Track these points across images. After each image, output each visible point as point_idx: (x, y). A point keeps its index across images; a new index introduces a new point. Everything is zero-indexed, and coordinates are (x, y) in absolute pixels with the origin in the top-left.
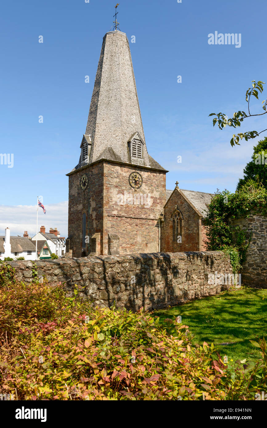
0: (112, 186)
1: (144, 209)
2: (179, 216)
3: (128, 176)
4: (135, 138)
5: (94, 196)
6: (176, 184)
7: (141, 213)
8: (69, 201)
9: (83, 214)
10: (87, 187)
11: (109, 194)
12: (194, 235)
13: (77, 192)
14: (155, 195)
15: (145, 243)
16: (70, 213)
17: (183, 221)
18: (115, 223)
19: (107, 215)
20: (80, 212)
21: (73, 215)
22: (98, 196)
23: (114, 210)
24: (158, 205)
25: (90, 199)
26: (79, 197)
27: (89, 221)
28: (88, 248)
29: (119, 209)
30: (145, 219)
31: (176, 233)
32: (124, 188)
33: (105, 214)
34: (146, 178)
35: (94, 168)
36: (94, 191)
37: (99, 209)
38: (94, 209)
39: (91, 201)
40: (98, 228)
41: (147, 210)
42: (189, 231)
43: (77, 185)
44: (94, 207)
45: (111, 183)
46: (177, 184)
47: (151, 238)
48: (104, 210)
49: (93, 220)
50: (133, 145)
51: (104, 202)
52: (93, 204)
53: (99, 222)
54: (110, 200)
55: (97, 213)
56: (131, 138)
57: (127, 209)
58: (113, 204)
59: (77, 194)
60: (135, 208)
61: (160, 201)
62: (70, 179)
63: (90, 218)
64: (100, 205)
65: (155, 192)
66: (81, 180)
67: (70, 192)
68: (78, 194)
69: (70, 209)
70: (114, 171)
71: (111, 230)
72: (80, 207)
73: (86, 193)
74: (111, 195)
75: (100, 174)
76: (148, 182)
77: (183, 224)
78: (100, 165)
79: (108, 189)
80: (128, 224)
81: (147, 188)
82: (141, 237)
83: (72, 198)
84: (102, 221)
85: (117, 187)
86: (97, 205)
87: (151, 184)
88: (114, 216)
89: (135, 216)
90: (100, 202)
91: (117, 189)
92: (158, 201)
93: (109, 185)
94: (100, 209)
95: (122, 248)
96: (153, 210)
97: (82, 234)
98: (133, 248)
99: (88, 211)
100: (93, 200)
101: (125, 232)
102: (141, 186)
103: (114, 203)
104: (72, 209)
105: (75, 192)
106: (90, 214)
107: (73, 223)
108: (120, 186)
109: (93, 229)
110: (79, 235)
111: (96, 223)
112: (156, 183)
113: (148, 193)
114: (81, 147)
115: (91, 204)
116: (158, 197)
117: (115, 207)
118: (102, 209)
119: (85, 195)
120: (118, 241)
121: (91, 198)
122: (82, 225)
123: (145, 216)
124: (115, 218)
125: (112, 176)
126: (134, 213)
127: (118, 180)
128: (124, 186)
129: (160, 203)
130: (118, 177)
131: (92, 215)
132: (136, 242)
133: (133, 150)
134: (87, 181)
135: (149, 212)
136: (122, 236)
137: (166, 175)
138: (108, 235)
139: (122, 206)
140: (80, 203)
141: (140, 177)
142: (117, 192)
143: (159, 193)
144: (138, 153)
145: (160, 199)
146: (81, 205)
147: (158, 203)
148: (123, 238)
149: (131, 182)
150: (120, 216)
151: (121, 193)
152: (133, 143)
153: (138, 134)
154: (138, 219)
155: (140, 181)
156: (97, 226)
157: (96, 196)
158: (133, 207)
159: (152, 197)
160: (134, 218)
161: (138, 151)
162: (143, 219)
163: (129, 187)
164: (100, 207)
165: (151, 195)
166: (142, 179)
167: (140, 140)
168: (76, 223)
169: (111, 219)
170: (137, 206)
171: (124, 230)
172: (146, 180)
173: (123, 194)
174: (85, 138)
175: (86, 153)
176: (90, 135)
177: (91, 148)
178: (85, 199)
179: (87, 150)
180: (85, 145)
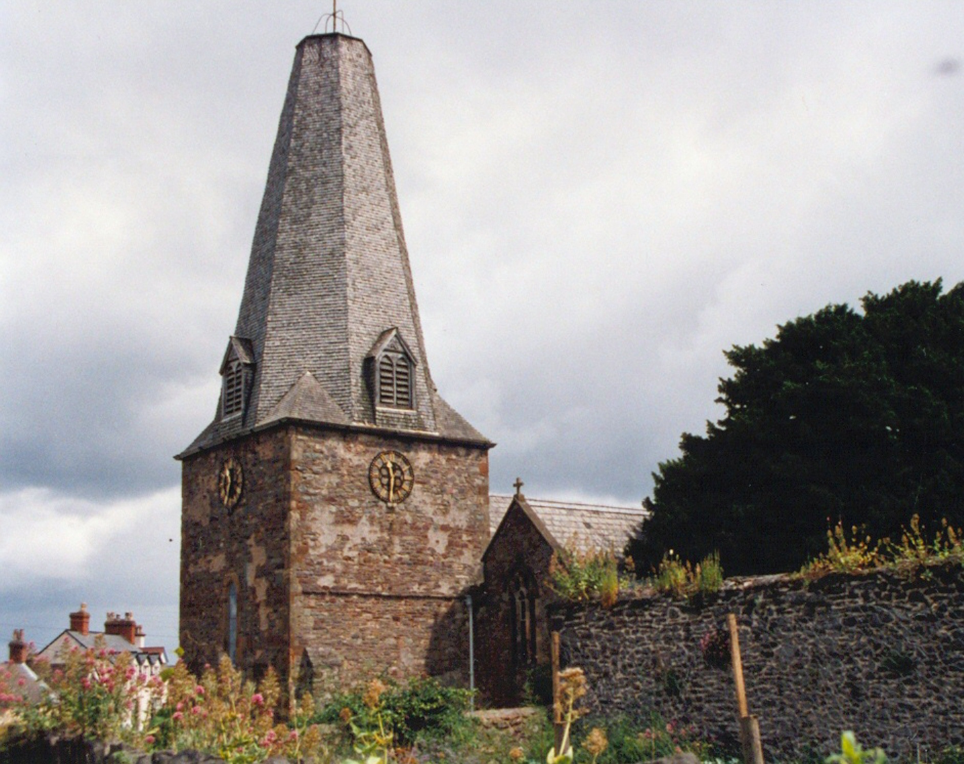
0: (318, 498)
1: (419, 568)
2: (526, 586)
3: (367, 466)
4: (388, 345)
5: (262, 529)
6: (515, 485)
7: (407, 578)
8: (182, 542)
9: (228, 584)
10: (239, 500)
11: (307, 523)
13: (208, 512)
14: (454, 520)
16: (187, 582)
18: (326, 614)
19: (300, 588)
20: (218, 579)
21: (195, 586)
22: (274, 529)
23: (323, 573)
24: (464, 550)
25: (248, 538)
26: (216, 530)
29: (339, 567)
30: (424, 598)
31: (519, 639)
32: (354, 503)
33: (297, 587)
34: (424, 467)
35: (261, 442)
36: (262, 514)
37: (277, 572)
38: (262, 572)
39: (251, 546)
40: (276, 630)
41: (428, 570)
43: (208, 491)
44: (262, 563)
45: (311, 491)
48: (292, 575)
49: (258, 606)
50: (382, 370)
51: (293, 550)
52: (259, 556)
53: (275, 611)
54: (311, 543)
55: (271, 585)
56: (376, 346)
57: (365, 568)
58: (320, 556)
59: (208, 519)
60: (389, 566)
61: (470, 538)
62: (188, 471)
63: (248, 598)
64: (279, 560)
65: (453, 512)
66: (220, 478)
67: (184, 512)
68: (213, 519)
69: (184, 566)
70: (322, 452)
71: (314, 637)
72: (218, 562)
73: (236, 518)
74: (314, 527)
75: (279, 461)
76: (433, 482)
77: (538, 611)
78: (280, 438)
79: (304, 508)
80: (370, 616)
81: (428, 500)
83: (191, 532)
84: (285, 607)
85: (330, 500)
86: (270, 558)
87: (442, 485)
88: (324, 591)
89: (390, 589)
90: (280, 548)
91: (333, 509)
92: (465, 538)
93: (306, 498)
94: (281, 571)
96: (449, 567)
99: (242, 577)
100: (258, 542)
101: (359, 641)
102: (408, 494)
103: (323, 550)
104: (192, 569)
105: (201, 515)
106: (250, 584)
107: (195, 613)
108: (343, 498)
109: (257, 634)
111: (268, 616)
112: (457, 482)
113: (430, 515)
114: (221, 373)
115: (254, 554)
116: (464, 525)
117: (325, 563)
118: (284, 572)
119: (232, 523)
120: (335, 673)
121: (253, 536)
123: (422, 587)
124: (328, 598)
125: (315, 468)
126: (387, 581)
127: (335, 479)
128: (353, 497)
129: (471, 546)
130: (335, 469)
131: (254, 591)
133: (381, 384)
134: (240, 480)
135: (434, 573)
136: (350, 655)
137: (486, 454)
138: (305, 654)
139: (348, 558)
140: (219, 549)
141: (405, 468)
142: (331, 519)
143: (467, 512)
144: (398, 392)
145: (471, 530)
146: (222, 557)
147: (465, 546)
148: (352, 662)
149: (377, 484)
150: (341, 591)
151: (346, 518)
152: (382, 363)
153: (396, 336)
154: (399, 598)
155: (404, 480)
156: (272, 626)
157: (267, 530)
158: (385, 562)
159: (445, 528)
160: (389, 597)
161: (398, 386)
162: (417, 598)
163: (369, 498)
164: (281, 566)
165: (440, 520)
166: (411, 470)
167: (405, 353)
168: (204, 614)
169: (313, 603)
170: (396, 557)
171: (355, 637)
172: (423, 473)
173: (353, 522)
174: (235, 347)
175: (237, 391)
176: (250, 336)
177: (254, 378)
178: (233, 536)
179: (240, 383)
180: (234, 367)
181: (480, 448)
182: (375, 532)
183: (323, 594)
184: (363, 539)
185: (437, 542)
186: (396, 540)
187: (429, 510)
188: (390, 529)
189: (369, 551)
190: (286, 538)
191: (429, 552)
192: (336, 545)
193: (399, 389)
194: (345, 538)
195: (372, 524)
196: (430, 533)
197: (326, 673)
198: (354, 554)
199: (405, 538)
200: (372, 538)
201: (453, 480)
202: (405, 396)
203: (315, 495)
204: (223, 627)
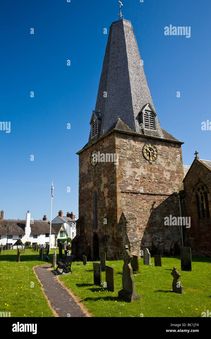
0: (125, 158)
1: (161, 184)
2: (203, 189)
3: (142, 148)
4: (146, 109)
5: (106, 171)
6: (195, 154)
7: (157, 188)
8: (79, 180)
9: (94, 192)
11: (122, 167)
13: (87, 169)
14: (172, 168)
16: (81, 193)
17: (208, 195)
18: (130, 200)
19: (120, 191)
20: (91, 190)
21: (83, 194)
22: (110, 170)
23: (128, 185)
24: (176, 179)
25: (101, 175)
26: (90, 174)
27: (100, 199)
28: (100, 230)
29: (134, 183)
30: (163, 195)
31: (201, 209)
32: (138, 161)
33: (119, 190)
34: (161, 149)
35: (104, 141)
36: (105, 166)
37: (111, 185)
38: (106, 186)
39: (102, 177)
40: (111, 206)
41: (164, 185)
43: (87, 162)
44: (106, 183)
45: (123, 156)
48: (118, 185)
49: (105, 198)
50: (145, 117)
51: (117, 176)
52: (105, 180)
53: (111, 199)
54: (124, 174)
55: (109, 190)
56: (142, 109)
57: (143, 184)
58: (127, 179)
59: (87, 171)
60: (151, 183)
61: (177, 175)
62: (81, 157)
63: (101, 196)
64: (112, 181)
65: (171, 165)
67: (80, 170)
68: (89, 171)
69: (80, 188)
70: (126, 143)
71: (126, 208)
72: (91, 185)
73: (96, 169)
74: (125, 169)
75: (111, 146)
76: (164, 155)
78: (111, 138)
79: (121, 162)
80: (145, 201)
81: (163, 161)
83: (82, 177)
84: (115, 198)
85: (130, 159)
86: (109, 180)
87: (167, 156)
88: (129, 192)
89: (152, 191)
90: (112, 176)
91: (131, 162)
92: (176, 174)
94: (113, 184)
95: (140, 229)
96: (171, 184)
97: (94, 214)
98: (152, 229)
99: (99, 189)
100: (104, 176)
101: (142, 210)
102: (156, 159)
103: (128, 177)
104: (82, 188)
105: (85, 170)
106: (102, 191)
107: (83, 203)
108: (134, 159)
109: (105, 208)
110: (90, 216)
111: (108, 201)
112: (172, 155)
113: (164, 166)
114: (90, 124)
115: (103, 180)
116: (175, 170)
117: (129, 182)
118: (114, 185)
119: (95, 171)
120: (134, 222)
121: (103, 174)
122: (93, 205)
123: (162, 191)
124: (130, 194)
125: (124, 148)
126: (151, 189)
127: (131, 152)
128: (138, 159)
129: (178, 177)
130: (131, 149)
131: (103, 193)
132: (155, 222)
133: (145, 121)
135: (166, 187)
136: (139, 215)
137: (181, 146)
138: (123, 214)
139: (137, 180)
140: (91, 180)
141: (155, 150)
142: (130, 166)
143: (176, 166)
144: (151, 124)
145: (177, 172)
146: (92, 183)
147: (176, 177)
148: (140, 218)
149: (145, 155)
150: (135, 192)
151: (135, 166)
152: (145, 114)
153: (149, 106)
154: (155, 195)
155: (154, 154)
156: (110, 204)
157: (107, 171)
158: (150, 182)
159: (169, 171)
160: (152, 195)
161: (150, 122)
162: (161, 195)
163: (143, 159)
164: (113, 183)
165: (167, 168)
166: (156, 151)
167: (152, 112)
168: (86, 203)
169: (125, 196)
170: (153, 180)
171: (140, 209)
172: (161, 152)
173: (138, 168)
174: (94, 114)
175: (96, 128)
176: (99, 111)
177: (101, 122)
178: (95, 175)
179: (97, 125)
180: (94, 120)
181: (178, 144)
182: (146, 171)
183: (128, 193)
184: (142, 173)
185: (167, 175)
186: (153, 175)
187: (163, 164)
188: (151, 170)
189: (144, 178)
190: (115, 173)
191: (164, 179)
192: (132, 175)
193: (151, 123)
194: (135, 173)
195: (144, 168)
196: (164, 172)
197: (131, 221)
198: (139, 179)
199: (156, 174)
200: (145, 173)
201: (170, 154)
202: (153, 126)
203: (125, 157)
204: (93, 207)
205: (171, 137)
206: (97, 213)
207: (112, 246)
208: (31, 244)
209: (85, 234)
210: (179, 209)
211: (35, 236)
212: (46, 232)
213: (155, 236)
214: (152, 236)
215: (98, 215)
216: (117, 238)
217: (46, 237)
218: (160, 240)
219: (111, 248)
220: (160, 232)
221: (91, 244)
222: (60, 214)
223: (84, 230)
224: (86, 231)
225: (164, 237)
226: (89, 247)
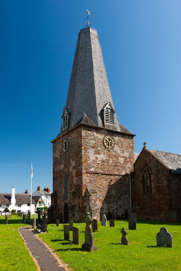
0: (90, 147)
1: (117, 167)
2: (148, 171)
3: (103, 139)
4: (107, 107)
5: (74, 156)
6: (143, 144)
7: (114, 170)
8: (53, 163)
9: (65, 172)
10: (67, 150)
11: (87, 153)
12: (164, 187)
13: (59, 154)
14: (125, 155)
15: (119, 195)
16: (55, 173)
17: (152, 175)
18: (92, 179)
19: (85, 172)
20: (61, 171)
21: (56, 174)
22: (77, 156)
23: (91, 167)
24: (128, 163)
25: (70, 159)
26: (61, 159)
27: (70, 178)
28: (69, 201)
29: (96, 166)
30: (118, 175)
31: (146, 186)
32: (99, 149)
33: (84, 171)
34: (117, 140)
35: (73, 132)
36: (74, 152)
37: (78, 167)
38: (74, 168)
39: (71, 161)
40: (78, 183)
41: (119, 168)
42: (159, 183)
43: (59, 149)
44: (74, 165)
45: (88, 145)
46: (145, 144)
47: (123, 191)
48: (83, 168)
49: (73, 177)
50: (106, 113)
51: (83, 161)
52: (73, 163)
53: (78, 178)
54: (88, 159)
55: (77, 171)
56: (104, 107)
57: (102, 166)
58: (91, 163)
59: (59, 156)
61: (129, 160)
62: (54, 145)
63: (70, 175)
64: (79, 164)
65: (125, 152)
66: (62, 145)
67: (53, 155)
68: (61, 156)
69: (54, 169)
70: (90, 134)
71: (89, 185)
72: (62, 167)
74: (89, 155)
76: (120, 144)
77: (152, 178)
78: (78, 130)
79: (86, 150)
80: (104, 180)
81: (119, 149)
82: (115, 191)
83: (55, 160)
84: (81, 177)
85: (93, 147)
86: (76, 164)
87: (122, 145)
89: (109, 172)
90: (79, 161)
91: (94, 150)
92: (128, 160)
93: (86, 146)
95: (99, 200)
96: (125, 167)
97: (64, 189)
98: (109, 200)
99: (69, 170)
100: (73, 160)
101: (102, 186)
102: (113, 147)
103: (91, 161)
104: (55, 170)
105: (57, 155)
106: (71, 172)
107: (56, 181)
108: (96, 147)
109: (73, 184)
110: (62, 191)
111: (76, 179)
112: (126, 145)
113: (119, 153)
114: (62, 118)
115: (71, 163)
116: (128, 156)
117: (92, 165)
118: (81, 167)
119: (66, 156)
120: (95, 195)
121: (72, 158)
122: (64, 182)
123: (118, 172)
124: (93, 174)
125: (88, 138)
126: (109, 170)
127: (94, 142)
128: (99, 147)
129: (130, 162)
130: (94, 139)
131: (72, 173)
132: (111, 195)
133: (106, 117)
134: (67, 144)
135: (121, 169)
136: (99, 190)
137: (133, 138)
138: (87, 189)
139: (98, 164)
140: (62, 163)
141: (113, 140)
142: (93, 153)
143: (129, 153)
144: (110, 120)
145: (130, 158)
146: (63, 165)
147: (128, 162)
148: (100, 192)
149: (105, 144)
150: (96, 173)
151: (97, 152)
152: (106, 111)
153: (109, 104)
154: (112, 175)
155: (112, 143)
156: (77, 182)
157: (75, 156)
158: (108, 165)
159: (123, 157)
160: (109, 175)
161: (110, 118)
162: (116, 175)
163: (103, 148)
164: (80, 165)
165: (122, 155)
166: (114, 141)
167: (112, 109)
168: (59, 180)
169: (89, 175)
170: (111, 164)
171: (100, 185)
172: (117, 142)
173: (99, 154)
174: (65, 110)
175: (66, 121)
176: (69, 107)
177: (70, 117)
178: (66, 160)
179: (67, 119)
180: (65, 115)
181: (132, 136)
182: (105, 157)
183: (91, 173)
184: (102, 159)
185: (121, 160)
186: (111, 159)
187: (119, 152)
188: (109, 156)
189: (104, 162)
190: (81, 157)
191: (119, 163)
192: (95, 160)
193: (110, 119)
194: (97, 158)
195: (104, 154)
196: (119, 158)
197: (93, 195)
198: (100, 162)
199: (113, 159)
200: (104, 158)
201: (125, 144)
202: (112, 121)
203: (89, 146)
204: (64, 183)
205: (126, 130)
206: (67, 188)
207: (78, 213)
208: (16, 211)
209: (58, 204)
210: (129, 186)
211: (19, 205)
212: (27, 203)
213: (111, 205)
214: (108, 205)
215: (68, 189)
216: (82, 206)
217: (28, 206)
218: (115, 208)
219: (78, 214)
220: (115, 203)
221: (62, 211)
222: (39, 189)
223: (57, 201)
224: (58, 202)
225: (117, 206)
226: (61, 213)
